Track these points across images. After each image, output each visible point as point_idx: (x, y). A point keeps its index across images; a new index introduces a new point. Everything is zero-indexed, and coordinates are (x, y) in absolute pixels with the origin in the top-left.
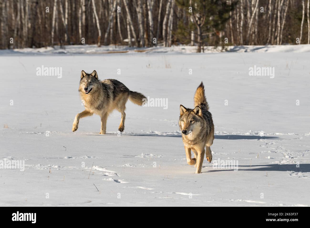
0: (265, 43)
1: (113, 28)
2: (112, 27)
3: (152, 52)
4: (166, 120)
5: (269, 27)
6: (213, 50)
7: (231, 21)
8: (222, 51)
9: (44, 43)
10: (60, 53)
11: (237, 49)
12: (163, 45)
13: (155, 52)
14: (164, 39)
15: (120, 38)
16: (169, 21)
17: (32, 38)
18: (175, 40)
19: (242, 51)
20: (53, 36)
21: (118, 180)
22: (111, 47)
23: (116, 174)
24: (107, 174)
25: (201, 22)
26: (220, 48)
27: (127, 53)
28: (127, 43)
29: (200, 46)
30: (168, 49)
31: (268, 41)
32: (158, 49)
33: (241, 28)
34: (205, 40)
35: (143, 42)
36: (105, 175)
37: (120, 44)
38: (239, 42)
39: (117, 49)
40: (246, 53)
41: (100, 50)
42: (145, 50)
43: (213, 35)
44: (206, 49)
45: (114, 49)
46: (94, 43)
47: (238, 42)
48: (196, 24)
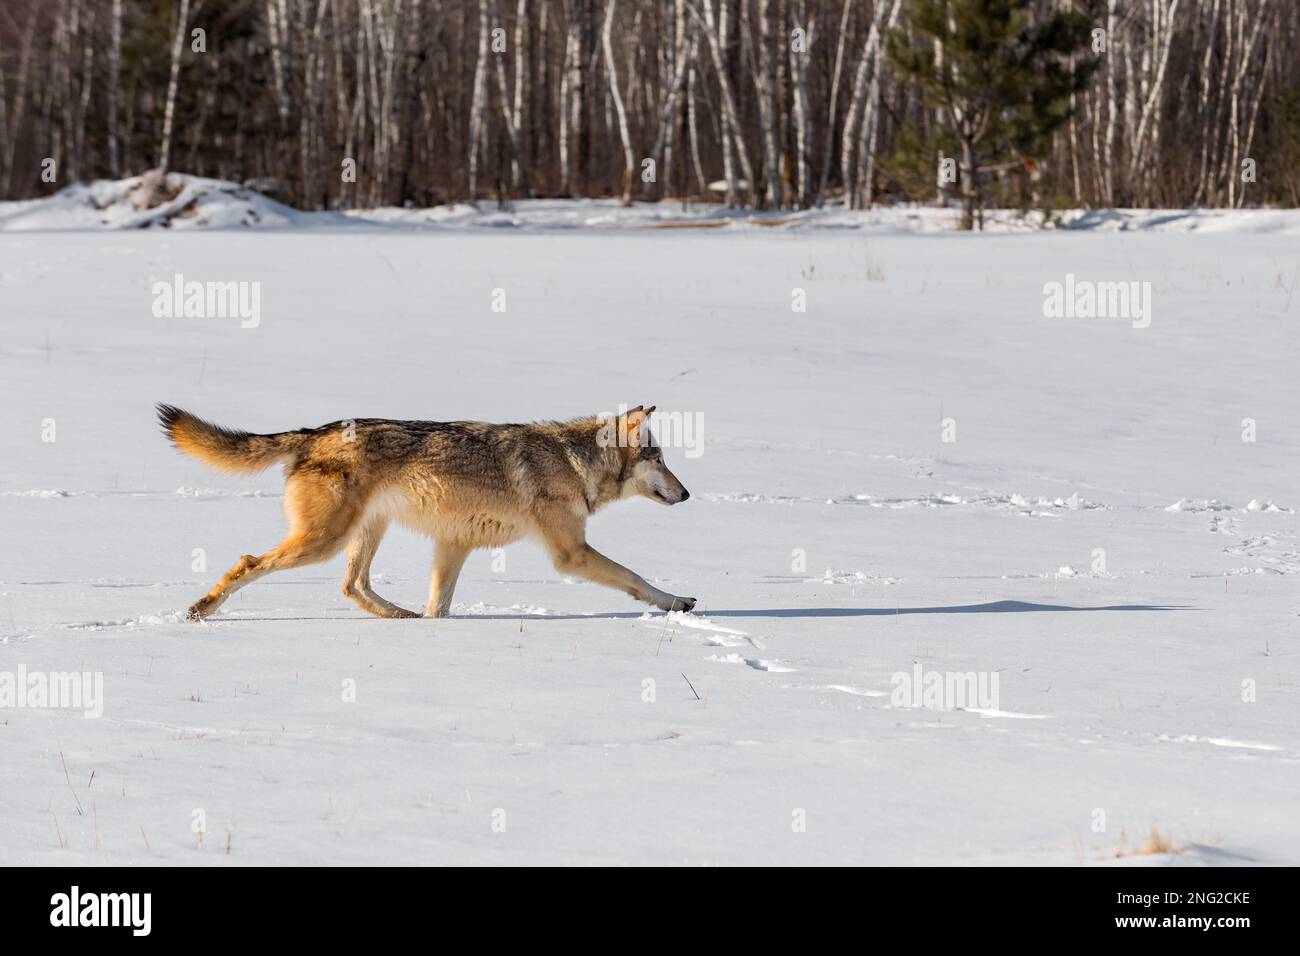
0: (1187, 203)
1: (673, 145)
2: (669, 140)
3: (806, 226)
4: (891, 456)
5: (1201, 147)
6: (1013, 221)
7: (1072, 127)
8: (1043, 227)
9: (443, 193)
10: (499, 225)
11: (1095, 220)
12: (842, 203)
13: (818, 227)
14: (847, 185)
15: (696, 177)
16: (865, 124)
17: (405, 176)
18: (882, 186)
19: (1111, 228)
20: (473, 169)
21: (757, 661)
22: (668, 209)
23: (750, 640)
24: (717, 639)
25: (975, 127)
26: (1037, 216)
27: (726, 228)
28: (721, 194)
29: (970, 210)
30: (863, 217)
31: (1199, 195)
32: (825, 214)
33: (1108, 151)
34: (987, 187)
35: (775, 194)
36: (712, 644)
37: (695, 197)
38: (1101, 199)
39: (690, 214)
40: (1125, 235)
41: (632, 217)
42: (780, 218)
43: (1012, 172)
44: (989, 218)
45: (680, 213)
46: (608, 193)
47: (1097, 198)
48: (958, 135)
